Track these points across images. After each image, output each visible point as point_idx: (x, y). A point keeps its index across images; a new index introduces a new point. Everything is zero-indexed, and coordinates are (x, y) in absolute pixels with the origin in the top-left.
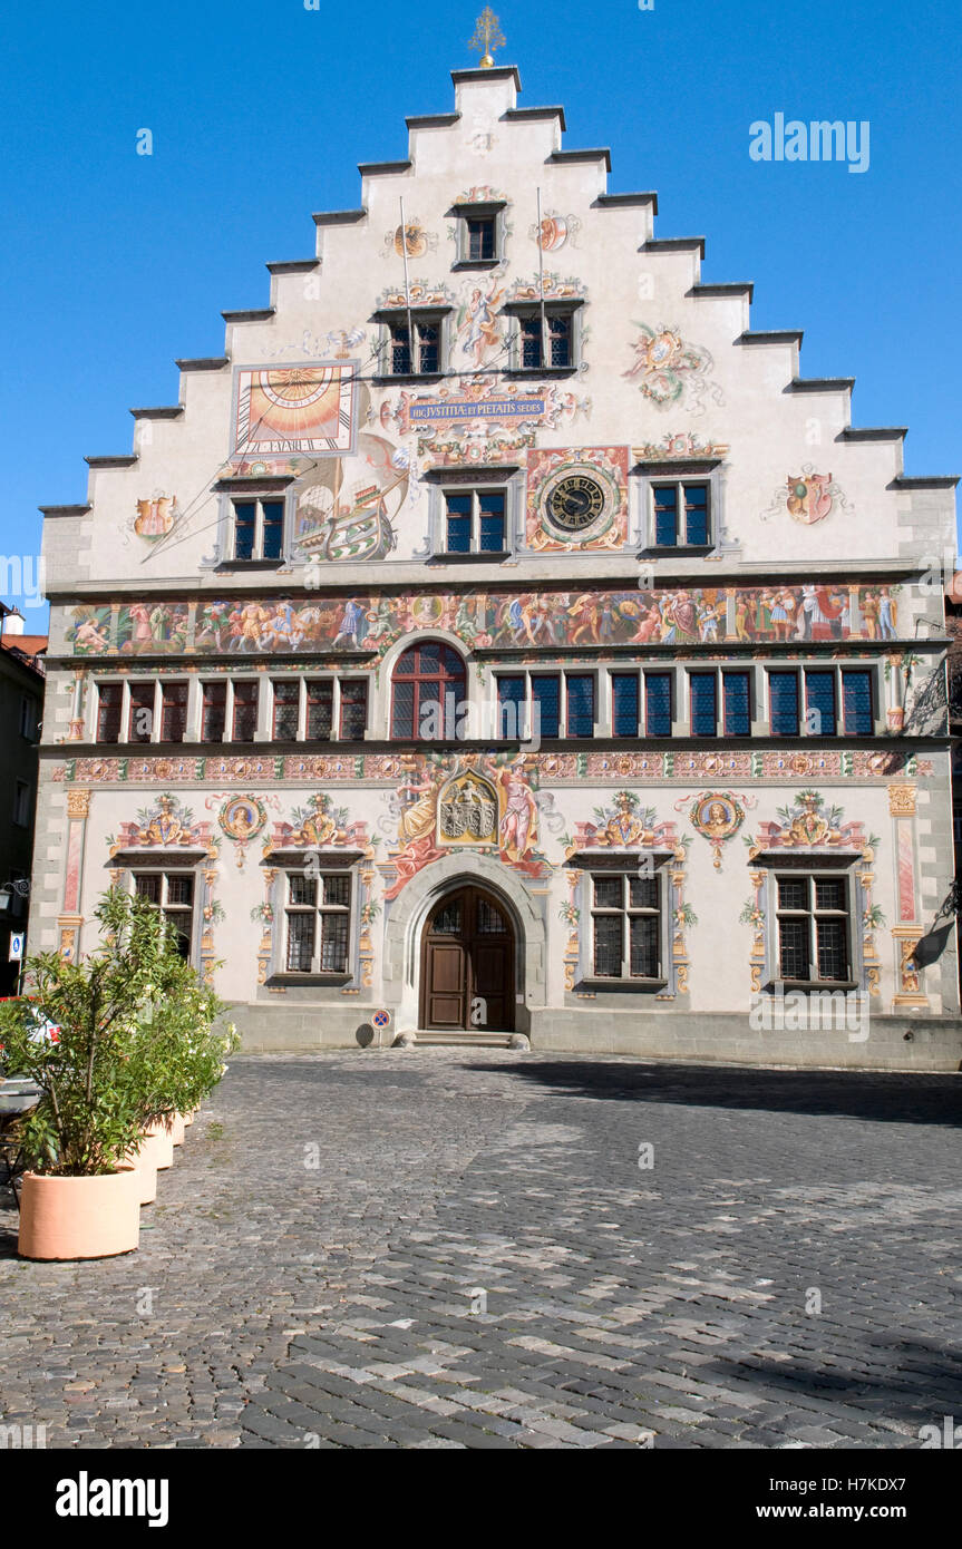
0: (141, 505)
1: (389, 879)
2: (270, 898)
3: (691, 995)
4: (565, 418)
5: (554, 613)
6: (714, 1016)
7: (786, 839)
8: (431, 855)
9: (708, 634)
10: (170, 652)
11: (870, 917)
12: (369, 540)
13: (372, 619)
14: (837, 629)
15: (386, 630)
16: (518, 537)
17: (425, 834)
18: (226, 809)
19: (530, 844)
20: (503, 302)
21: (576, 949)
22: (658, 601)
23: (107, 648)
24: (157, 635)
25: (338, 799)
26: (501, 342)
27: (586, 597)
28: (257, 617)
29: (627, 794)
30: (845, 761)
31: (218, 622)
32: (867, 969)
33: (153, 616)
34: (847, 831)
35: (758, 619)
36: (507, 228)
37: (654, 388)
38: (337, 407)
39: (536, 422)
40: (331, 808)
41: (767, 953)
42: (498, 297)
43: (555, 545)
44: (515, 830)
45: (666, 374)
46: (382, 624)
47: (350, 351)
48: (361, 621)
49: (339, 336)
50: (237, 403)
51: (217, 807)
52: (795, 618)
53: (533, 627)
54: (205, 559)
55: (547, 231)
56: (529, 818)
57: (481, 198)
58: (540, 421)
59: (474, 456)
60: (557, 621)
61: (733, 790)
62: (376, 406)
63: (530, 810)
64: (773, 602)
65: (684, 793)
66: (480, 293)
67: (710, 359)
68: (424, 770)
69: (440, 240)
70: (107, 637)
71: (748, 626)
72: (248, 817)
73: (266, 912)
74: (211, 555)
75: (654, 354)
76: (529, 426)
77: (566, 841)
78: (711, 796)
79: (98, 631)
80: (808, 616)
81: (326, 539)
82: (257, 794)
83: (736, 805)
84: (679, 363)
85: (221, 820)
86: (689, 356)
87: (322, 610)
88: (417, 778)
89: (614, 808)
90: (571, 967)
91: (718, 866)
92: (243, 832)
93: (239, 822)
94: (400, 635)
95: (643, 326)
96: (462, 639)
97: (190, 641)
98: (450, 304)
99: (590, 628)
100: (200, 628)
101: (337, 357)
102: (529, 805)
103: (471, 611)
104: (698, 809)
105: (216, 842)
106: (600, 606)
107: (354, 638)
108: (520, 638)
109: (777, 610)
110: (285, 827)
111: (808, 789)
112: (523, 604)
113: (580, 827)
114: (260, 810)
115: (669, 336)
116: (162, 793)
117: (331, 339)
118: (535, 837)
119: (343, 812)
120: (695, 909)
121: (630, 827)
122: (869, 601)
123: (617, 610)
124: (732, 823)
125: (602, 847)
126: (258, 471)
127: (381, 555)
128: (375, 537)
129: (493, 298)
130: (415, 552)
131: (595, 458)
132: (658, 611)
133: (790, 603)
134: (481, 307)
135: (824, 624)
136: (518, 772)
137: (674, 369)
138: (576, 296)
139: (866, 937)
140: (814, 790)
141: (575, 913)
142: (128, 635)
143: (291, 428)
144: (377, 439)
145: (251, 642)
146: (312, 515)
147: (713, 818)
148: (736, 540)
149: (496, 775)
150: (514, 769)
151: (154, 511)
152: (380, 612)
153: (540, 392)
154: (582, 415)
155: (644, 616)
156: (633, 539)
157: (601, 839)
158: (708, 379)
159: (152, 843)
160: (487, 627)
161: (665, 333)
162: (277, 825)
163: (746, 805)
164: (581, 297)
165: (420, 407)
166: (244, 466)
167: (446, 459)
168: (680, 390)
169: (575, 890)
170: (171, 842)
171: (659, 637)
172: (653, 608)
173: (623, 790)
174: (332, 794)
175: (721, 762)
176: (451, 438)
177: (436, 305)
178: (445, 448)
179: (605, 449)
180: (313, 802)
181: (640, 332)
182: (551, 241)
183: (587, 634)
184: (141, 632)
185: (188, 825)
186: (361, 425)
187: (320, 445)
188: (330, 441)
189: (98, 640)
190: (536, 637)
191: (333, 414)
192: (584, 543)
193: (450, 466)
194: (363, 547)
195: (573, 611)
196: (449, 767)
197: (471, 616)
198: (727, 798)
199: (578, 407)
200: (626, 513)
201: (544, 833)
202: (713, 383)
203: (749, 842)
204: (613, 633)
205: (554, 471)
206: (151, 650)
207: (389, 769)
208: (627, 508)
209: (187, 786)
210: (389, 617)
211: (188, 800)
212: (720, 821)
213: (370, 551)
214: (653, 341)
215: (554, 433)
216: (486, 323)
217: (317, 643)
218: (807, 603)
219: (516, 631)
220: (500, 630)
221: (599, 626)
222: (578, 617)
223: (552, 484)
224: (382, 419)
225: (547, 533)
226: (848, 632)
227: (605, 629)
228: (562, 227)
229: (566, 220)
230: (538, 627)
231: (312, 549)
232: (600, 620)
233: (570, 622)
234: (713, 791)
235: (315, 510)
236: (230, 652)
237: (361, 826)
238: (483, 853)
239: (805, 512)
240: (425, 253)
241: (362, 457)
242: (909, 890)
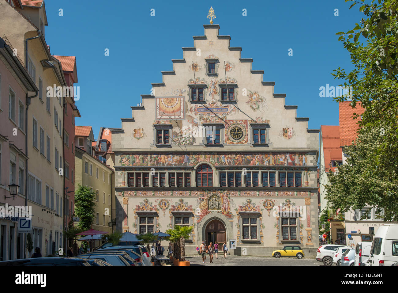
0: (135, 130)
1: (198, 218)
2: (171, 222)
3: (264, 243)
4: (233, 112)
5: (232, 158)
6: (268, 248)
8: (207, 213)
9: (266, 164)
10: (144, 166)
11: (301, 226)
12: (189, 140)
13: (191, 159)
14: (294, 164)
15: (194, 161)
16: (223, 140)
17: (205, 208)
18: (160, 203)
19: (229, 210)
20: (218, 84)
21: (239, 233)
22: (255, 156)
23: (129, 165)
24: (141, 162)
25: (186, 200)
26: (218, 93)
27: (239, 155)
28: (164, 158)
29: (249, 200)
30: (296, 193)
31: (156, 159)
32: (300, 237)
33: (140, 157)
35: (277, 161)
36: (218, 65)
37: (253, 106)
38: (180, 108)
39: (226, 113)
40: (184, 202)
42: (216, 83)
43: (232, 143)
44: (225, 207)
45: (256, 103)
46: (193, 160)
47: (182, 94)
48: (189, 160)
49: (180, 90)
50: (156, 106)
51: (158, 201)
52: (285, 161)
53: (228, 162)
54: (151, 144)
55: (227, 67)
56: (228, 205)
57: (212, 58)
58: (227, 113)
59: (213, 121)
60: (233, 160)
61: (272, 199)
62: (189, 109)
63: (228, 203)
64: (280, 157)
65: (261, 199)
66: (212, 81)
67: (265, 99)
68: (204, 194)
69: (202, 68)
70: (129, 162)
71: (275, 162)
72: (165, 204)
73: (171, 225)
74: (152, 143)
75: (253, 98)
76: (225, 114)
77: (236, 210)
79: (127, 160)
80: (288, 160)
81: (179, 140)
82: (167, 199)
83: (272, 202)
84: (258, 100)
85: (159, 205)
86: (261, 99)
87: (179, 157)
88: (203, 196)
89: (246, 203)
90: (238, 238)
91: (269, 215)
92: (164, 208)
93: (163, 205)
94: (198, 163)
95: (250, 91)
96: (212, 164)
97: (149, 163)
98: (206, 84)
99: (240, 162)
100: (151, 160)
101: (179, 95)
102: (228, 202)
103: (213, 157)
104: (265, 203)
105: (158, 210)
106: (242, 157)
107: (187, 163)
108: (224, 164)
109: (281, 159)
110: (174, 206)
112: (225, 156)
113: (239, 207)
114: (168, 203)
115: (256, 94)
116: (145, 199)
117: (178, 91)
118: (229, 209)
119: (187, 203)
120: (264, 225)
121: (250, 207)
122: (301, 157)
123: (246, 158)
124: (272, 206)
125: (244, 211)
126: (162, 123)
127: (192, 144)
128: (191, 140)
129: (215, 83)
130: (200, 143)
131: (240, 122)
132: (255, 158)
133: (284, 157)
134: (213, 85)
135: (291, 162)
136: (225, 194)
137: (257, 102)
138: (234, 83)
139: (300, 231)
140: (289, 199)
141: (239, 226)
142: (134, 162)
143: (169, 113)
144: (190, 116)
145: (163, 164)
146: (176, 134)
147: (268, 205)
148: (272, 142)
149: (221, 195)
150: (224, 194)
151: (138, 132)
152: (193, 157)
153: (227, 106)
154: (237, 112)
155: (252, 160)
156: (249, 142)
157: (244, 209)
158: (265, 104)
159: (143, 210)
160: (217, 161)
161: (255, 93)
162: (172, 206)
163: (275, 202)
164: (236, 84)
165: (200, 109)
166: (159, 122)
167: (206, 122)
168: (259, 107)
169: (239, 221)
170: (148, 210)
171: (255, 164)
172: (254, 158)
174: (184, 199)
175: (269, 193)
176: (207, 116)
177: (202, 84)
178: (206, 119)
179: (242, 120)
180: (180, 201)
181: (250, 93)
182: (228, 69)
183: (239, 164)
184: (137, 161)
185: (151, 206)
186: (186, 113)
187: (177, 117)
188: (179, 116)
189: (127, 162)
190: (228, 164)
191: (179, 109)
192: (238, 142)
193: (208, 123)
194: (188, 142)
195: (236, 158)
196: (210, 193)
197: (214, 159)
198: (271, 201)
199: (236, 110)
200: (247, 136)
201: (231, 208)
202: (266, 106)
204: (245, 163)
205: (231, 125)
206: (140, 165)
207: (197, 193)
208: (247, 134)
209: (151, 197)
210: (195, 158)
211: (151, 200)
212: (269, 206)
213: (190, 143)
214: (252, 95)
215: (231, 116)
216: (214, 89)
217: (178, 164)
218: (287, 157)
219: (224, 162)
220: (220, 162)
221: (242, 162)
222: (237, 159)
223: (230, 128)
224: (191, 111)
225: (230, 140)
226: (296, 164)
227: (243, 162)
228: (231, 66)
229: (232, 64)
230: (229, 162)
231: (176, 142)
232: (242, 160)
233: (236, 160)
235: (176, 133)
236: (159, 166)
237: (191, 206)
238: (218, 212)
239: (287, 136)
240: (199, 70)
241: (186, 120)
242: (309, 221)
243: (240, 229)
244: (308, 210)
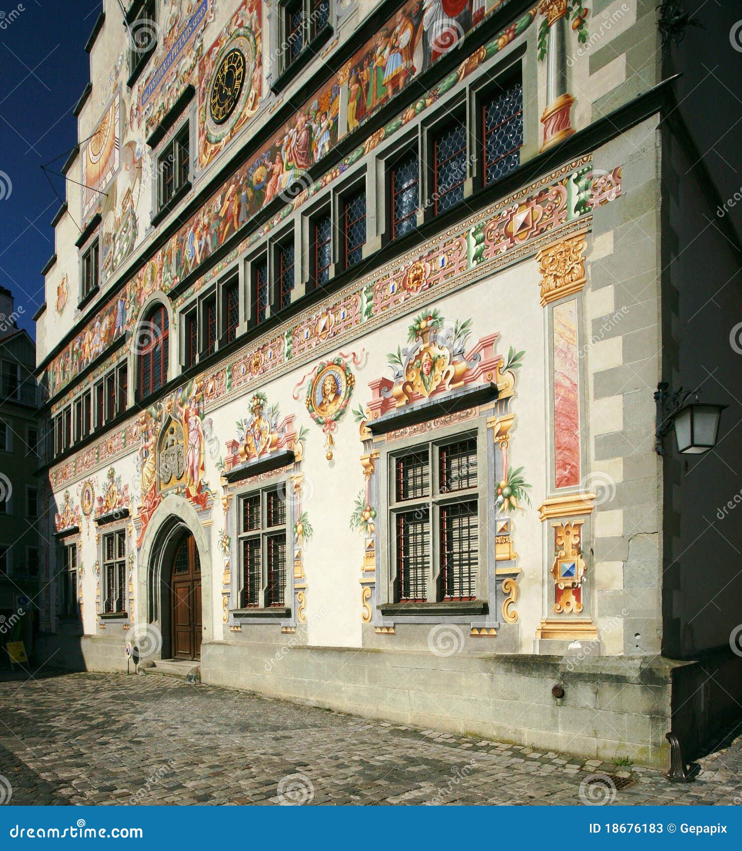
0: (58, 290)
2: (98, 555)
5: (212, 223)
7: (398, 398)
9: (322, 149)
11: (507, 491)
12: (127, 239)
13: (128, 306)
15: (133, 311)
16: (195, 163)
17: (151, 487)
19: (201, 475)
21: (228, 579)
22: (280, 148)
24: (62, 378)
27: (231, 189)
28: (89, 340)
29: (258, 396)
30: (473, 241)
31: (78, 354)
32: (500, 577)
33: (60, 366)
34: (476, 357)
35: (371, 91)
40: (115, 478)
41: (378, 566)
44: (193, 464)
46: (131, 308)
47: (118, 79)
48: (124, 312)
53: (200, 249)
56: (200, 449)
60: (213, 232)
61: (342, 350)
63: (200, 442)
64: (387, 52)
65: (302, 372)
68: (149, 427)
71: (359, 109)
72: (89, 497)
73: (97, 567)
77: (220, 465)
78: (324, 367)
80: (427, 37)
82: (91, 478)
83: (345, 369)
88: (147, 436)
91: (331, 456)
92: (88, 509)
93: (86, 502)
94: (140, 309)
96: (166, 292)
99: (232, 223)
100: (73, 363)
102: (200, 435)
103: (169, 260)
104: (313, 388)
106: (239, 191)
107: (121, 326)
109: (391, 60)
110: (101, 500)
111: (423, 311)
112: (195, 229)
113: (229, 447)
114: (92, 490)
118: (203, 467)
119: (119, 480)
120: (310, 519)
123: (251, 185)
124: (343, 395)
125: (243, 462)
132: (281, 160)
133: (406, 36)
136: (193, 405)
139: (499, 526)
140: (430, 310)
141: (228, 541)
146: (107, 241)
150: (191, 402)
151: (62, 290)
152: (131, 297)
155: (271, 175)
160: (177, 270)
162: (98, 500)
163: (355, 364)
169: (227, 517)
171: (281, 187)
172: (277, 159)
173: (255, 393)
175: (332, 316)
180: (109, 475)
183: (231, 228)
184: (57, 380)
187: (109, 178)
188: (112, 170)
195: (223, 212)
197: (170, 265)
198: (339, 362)
201: (208, 463)
203: (359, 415)
204: (248, 212)
210: (134, 299)
212: (332, 396)
219: (191, 260)
221: (238, 215)
222: (226, 216)
227: (242, 214)
230: (202, 247)
232: (240, 206)
234: (324, 360)
235: (108, 235)
237: (126, 488)
238: (178, 493)
242: (570, 430)
243: (231, 558)
244: (560, 343)
